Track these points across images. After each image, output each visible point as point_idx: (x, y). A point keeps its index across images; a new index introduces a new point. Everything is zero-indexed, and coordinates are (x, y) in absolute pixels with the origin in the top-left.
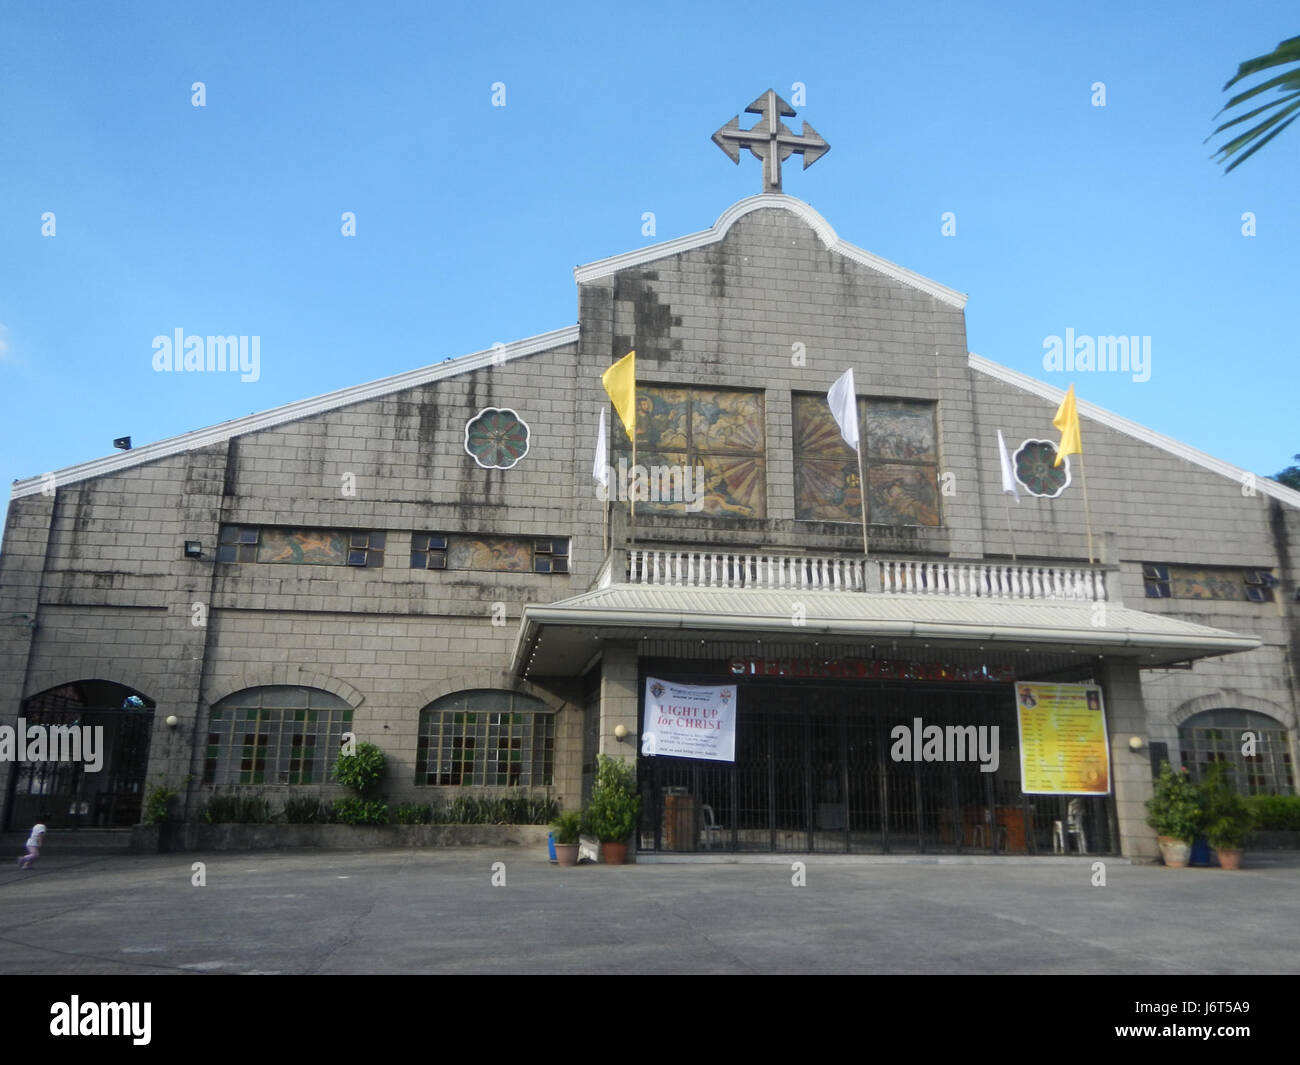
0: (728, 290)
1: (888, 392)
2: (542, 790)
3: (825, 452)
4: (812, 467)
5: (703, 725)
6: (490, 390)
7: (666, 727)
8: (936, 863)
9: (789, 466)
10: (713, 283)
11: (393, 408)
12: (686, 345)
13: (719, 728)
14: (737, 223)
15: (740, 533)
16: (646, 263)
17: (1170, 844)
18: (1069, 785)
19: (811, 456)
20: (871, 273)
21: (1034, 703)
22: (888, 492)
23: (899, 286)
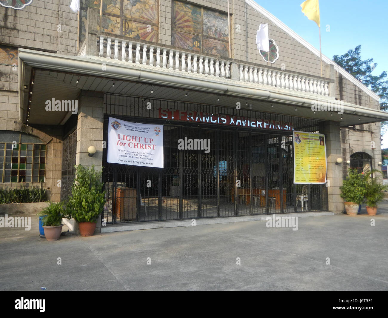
1: (213, 6)
2: (38, 184)
3: (185, 29)
4: (179, 35)
5: (144, 147)
7: (122, 148)
8: (260, 220)
9: (169, 32)
13: (154, 149)
17: (352, 206)
18: (312, 179)
19: (179, 30)
21: (300, 141)
22: (211, 51)
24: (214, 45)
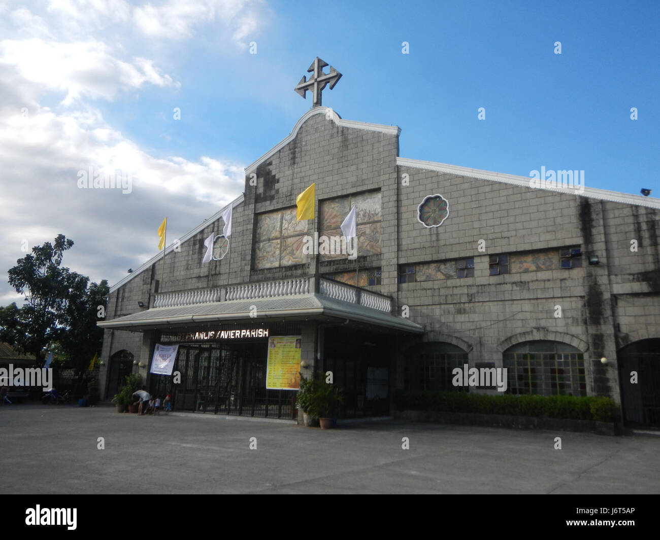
0: (297, 160)
1: (359, 189)
6: (218, 229)
10: (291, 159)
11: (192, 243)
12: (280, 191)
14: (301, 127)
15: (295, 272)
16: (268, 159)
20: (356, 131)
21: (275, 346)
23: (367, 132)
24: (362, 232)
